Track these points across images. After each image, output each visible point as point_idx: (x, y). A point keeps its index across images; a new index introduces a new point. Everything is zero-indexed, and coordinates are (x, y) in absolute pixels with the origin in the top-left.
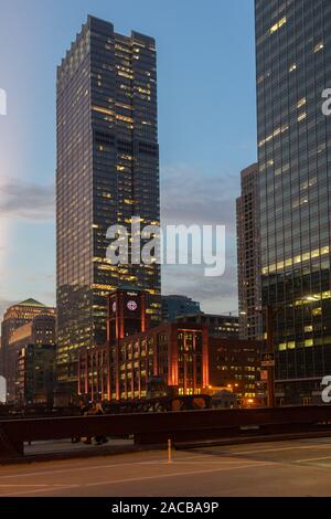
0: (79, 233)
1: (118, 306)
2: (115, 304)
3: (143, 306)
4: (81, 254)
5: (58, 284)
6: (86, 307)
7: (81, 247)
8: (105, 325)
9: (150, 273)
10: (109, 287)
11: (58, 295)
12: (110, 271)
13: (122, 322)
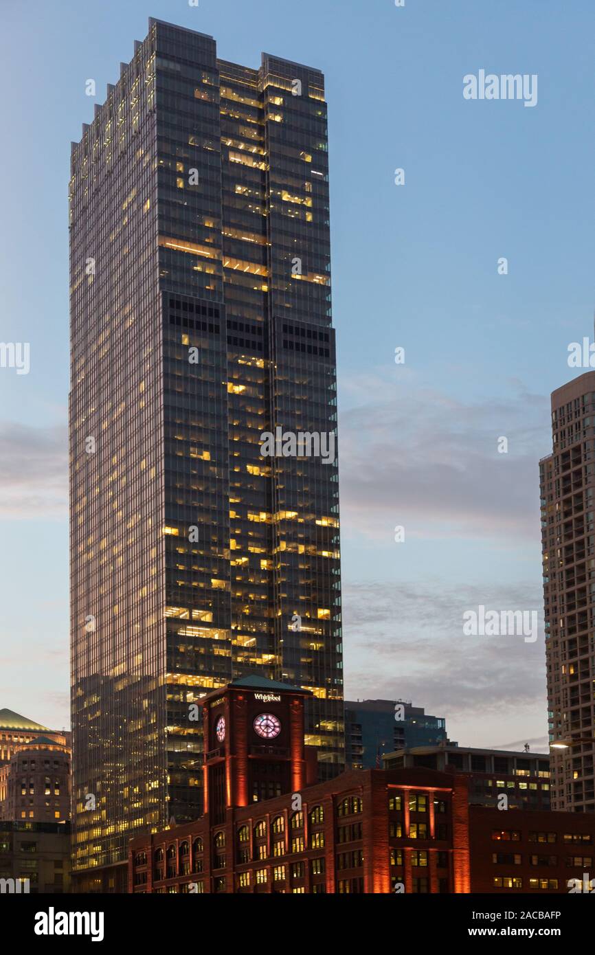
0: (127, 548)
1: (231, 729)
2: (222, 724)
3: (296, 726)
4: (135, 599)
5: (75, 673)
6: (148, 729)
7: (134, 583)
8: (198, 774)
9: (315, 646)
10: (207, 682)
11: (76, 702)
12: (209, 642)
13: (241, 765)
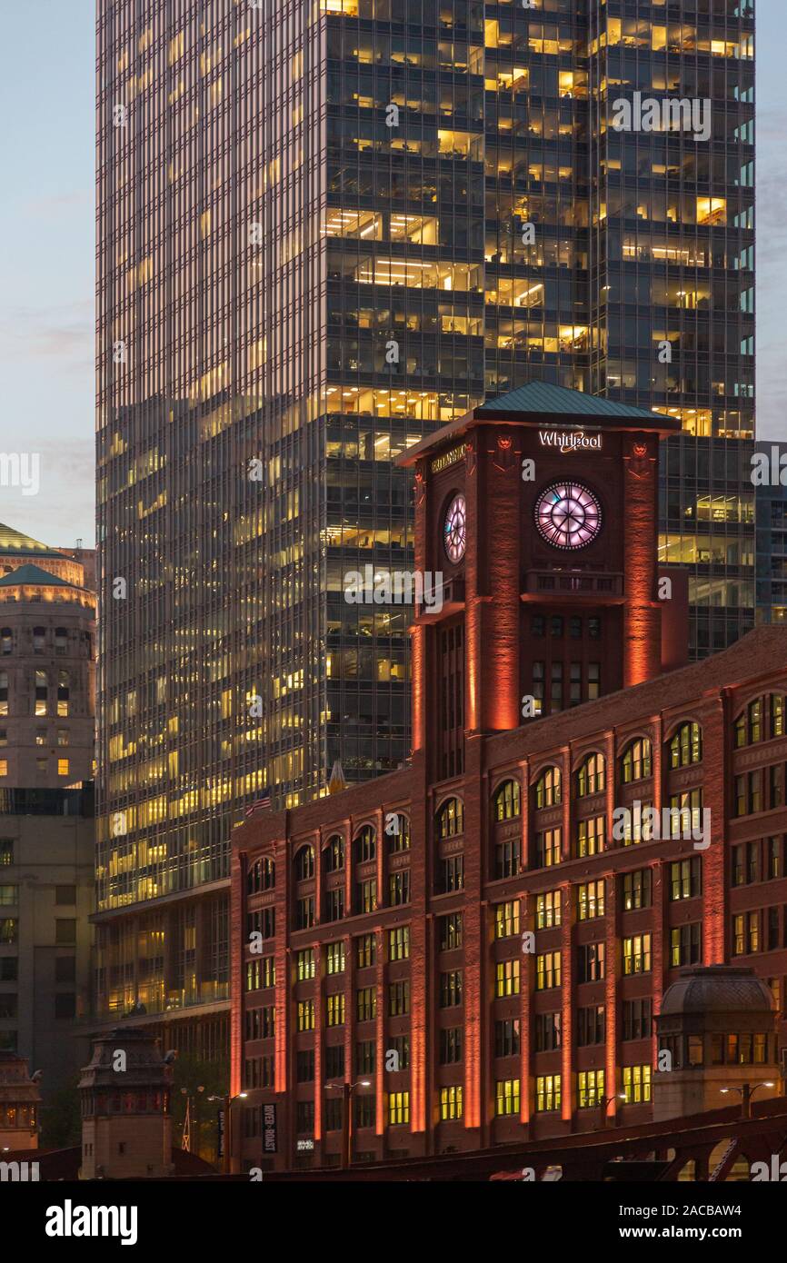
0: (235, 56)
1: (482, 527)
2: (459, 514)
3: (638, 513)
4: (254, 191)
5: (106, 395)
6: (279, 536)
7: (249, 149)
8: (396, 646)
9: (690, 297)
10: (424, 406)
11: (110, 470)
12: (429, 299)
13: (505, 621)
